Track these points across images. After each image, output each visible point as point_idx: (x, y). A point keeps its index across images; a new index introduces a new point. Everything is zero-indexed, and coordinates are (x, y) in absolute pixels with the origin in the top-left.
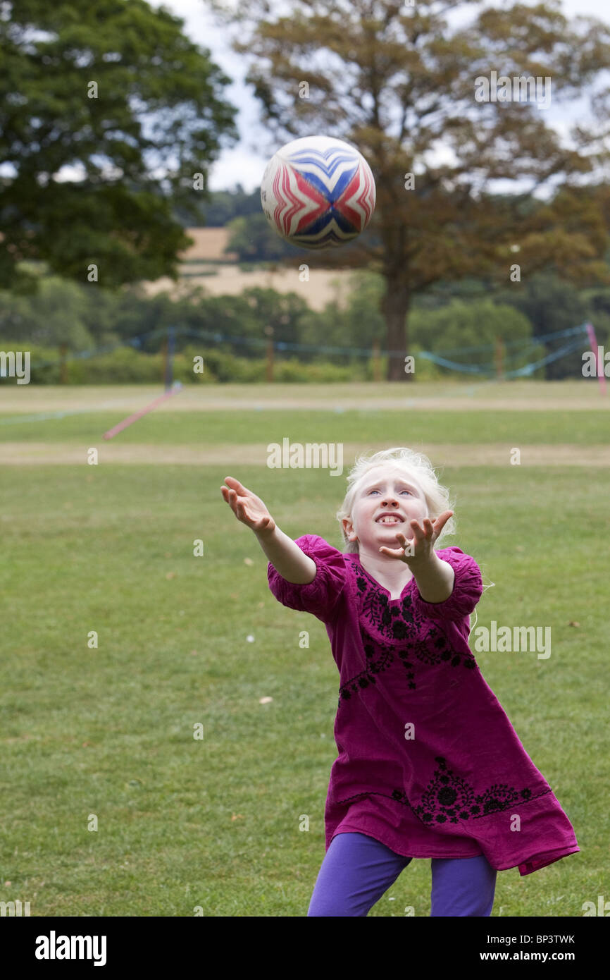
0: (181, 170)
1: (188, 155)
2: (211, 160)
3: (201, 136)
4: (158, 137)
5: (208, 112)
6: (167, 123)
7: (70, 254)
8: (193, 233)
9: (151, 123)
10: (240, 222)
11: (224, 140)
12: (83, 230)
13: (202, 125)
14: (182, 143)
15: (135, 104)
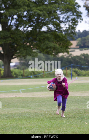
0: (69, 28)
1: (71, 24)
2: (76, 25)
3: (73, 20)
4: (64, 20)
5: (75, 14)
6: (66, 17)
7: (44, 47)
8: (72, 42)
9: (62, 17)
10: (80, 39)
11: (79, 20)
12: (47, 42)
13: (74, 17)
14: (69, 21)
15: (58, 12)
